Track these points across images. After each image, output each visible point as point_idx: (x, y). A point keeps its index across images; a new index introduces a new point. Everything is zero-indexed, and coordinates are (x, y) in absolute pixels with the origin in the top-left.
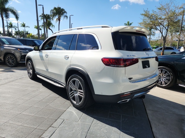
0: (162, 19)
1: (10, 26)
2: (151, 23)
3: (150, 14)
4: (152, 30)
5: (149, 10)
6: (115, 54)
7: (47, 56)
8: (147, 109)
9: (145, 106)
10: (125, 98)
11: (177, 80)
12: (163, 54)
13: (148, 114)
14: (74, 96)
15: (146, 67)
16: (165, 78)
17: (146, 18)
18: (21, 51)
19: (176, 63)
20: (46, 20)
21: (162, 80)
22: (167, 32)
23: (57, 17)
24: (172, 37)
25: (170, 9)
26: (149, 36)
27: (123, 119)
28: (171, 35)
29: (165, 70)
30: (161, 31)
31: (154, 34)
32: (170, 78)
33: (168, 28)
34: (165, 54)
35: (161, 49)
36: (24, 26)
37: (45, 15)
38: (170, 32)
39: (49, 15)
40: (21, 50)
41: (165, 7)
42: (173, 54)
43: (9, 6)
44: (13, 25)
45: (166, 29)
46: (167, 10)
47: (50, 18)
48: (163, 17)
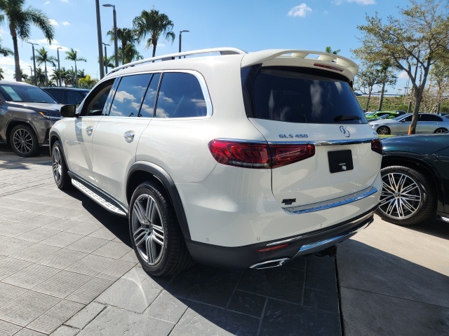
0: (415, 40)
1: (41, 56)
2: (385, 50)
3: (383, 27)
4: (390, 69)
5: (379, 17)
6: (244, 130)
7: (90, 130)
8: (341, 284)
9: (339, 276)
10: (272, 256)
11: (439, 203)
12: (413, 132)
13: (342, 300)
14: (145, 241)
15: (340, 170)
16: (404, 198)
17: (372, 36)
18: (48, 117)
19: (437, 159)
20: (124, 44)
21: (396, 203)
22: (426, 75)
23: (149, 35)
24: (440, 88)
25: (436, 15)
26: (382, 86)
27: (269, 312)
28: (439, 83)
29: (406, 176)
30: (409, 73)
31: (394, 79)
32: (419, 198)
33: (429, 64)
34: (419, 133)
35: (409, 119)
36: (73, 57)
37: (120, 30)
38: (436, 75)
39: (129, 31)
40: (48, 115)
41: (423, 9)
42: (439, 132)
43: (30, 7)
44: (49, 55)
45: (424, 66)
46: (429, 18)
47: (132, 37)
48: (418, 35)
